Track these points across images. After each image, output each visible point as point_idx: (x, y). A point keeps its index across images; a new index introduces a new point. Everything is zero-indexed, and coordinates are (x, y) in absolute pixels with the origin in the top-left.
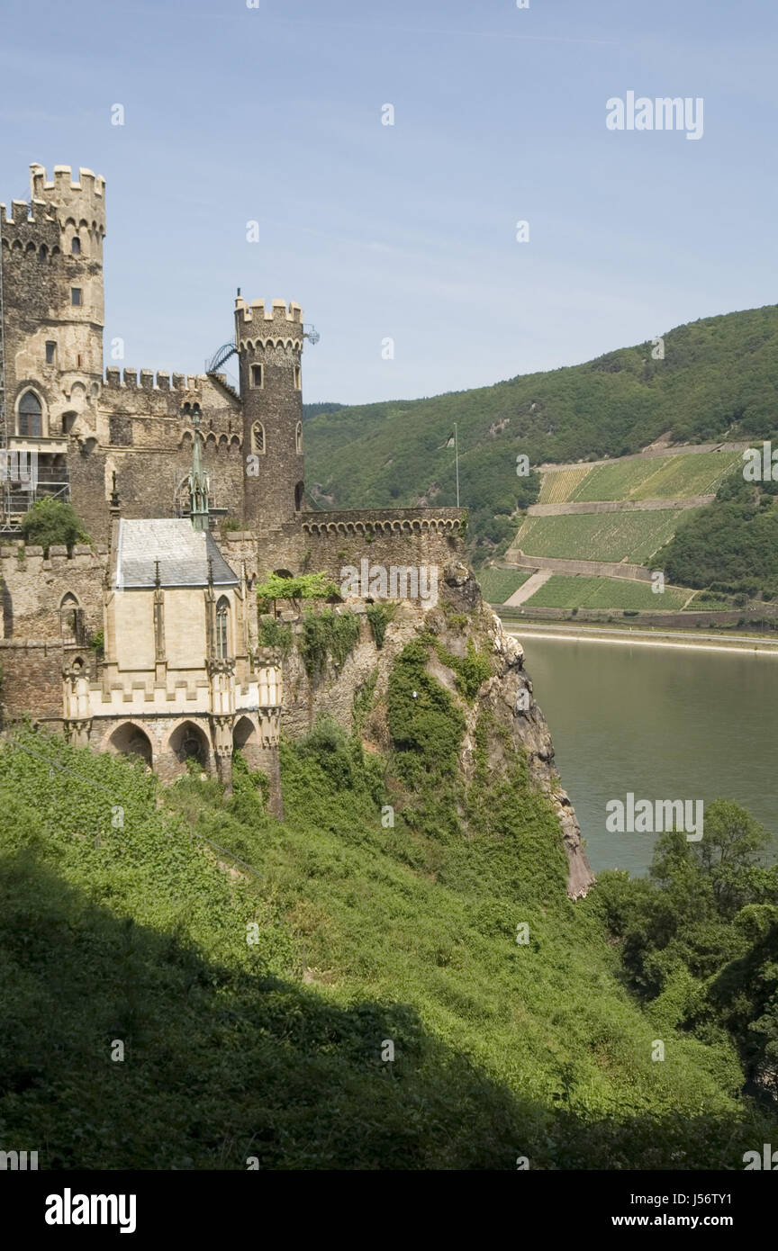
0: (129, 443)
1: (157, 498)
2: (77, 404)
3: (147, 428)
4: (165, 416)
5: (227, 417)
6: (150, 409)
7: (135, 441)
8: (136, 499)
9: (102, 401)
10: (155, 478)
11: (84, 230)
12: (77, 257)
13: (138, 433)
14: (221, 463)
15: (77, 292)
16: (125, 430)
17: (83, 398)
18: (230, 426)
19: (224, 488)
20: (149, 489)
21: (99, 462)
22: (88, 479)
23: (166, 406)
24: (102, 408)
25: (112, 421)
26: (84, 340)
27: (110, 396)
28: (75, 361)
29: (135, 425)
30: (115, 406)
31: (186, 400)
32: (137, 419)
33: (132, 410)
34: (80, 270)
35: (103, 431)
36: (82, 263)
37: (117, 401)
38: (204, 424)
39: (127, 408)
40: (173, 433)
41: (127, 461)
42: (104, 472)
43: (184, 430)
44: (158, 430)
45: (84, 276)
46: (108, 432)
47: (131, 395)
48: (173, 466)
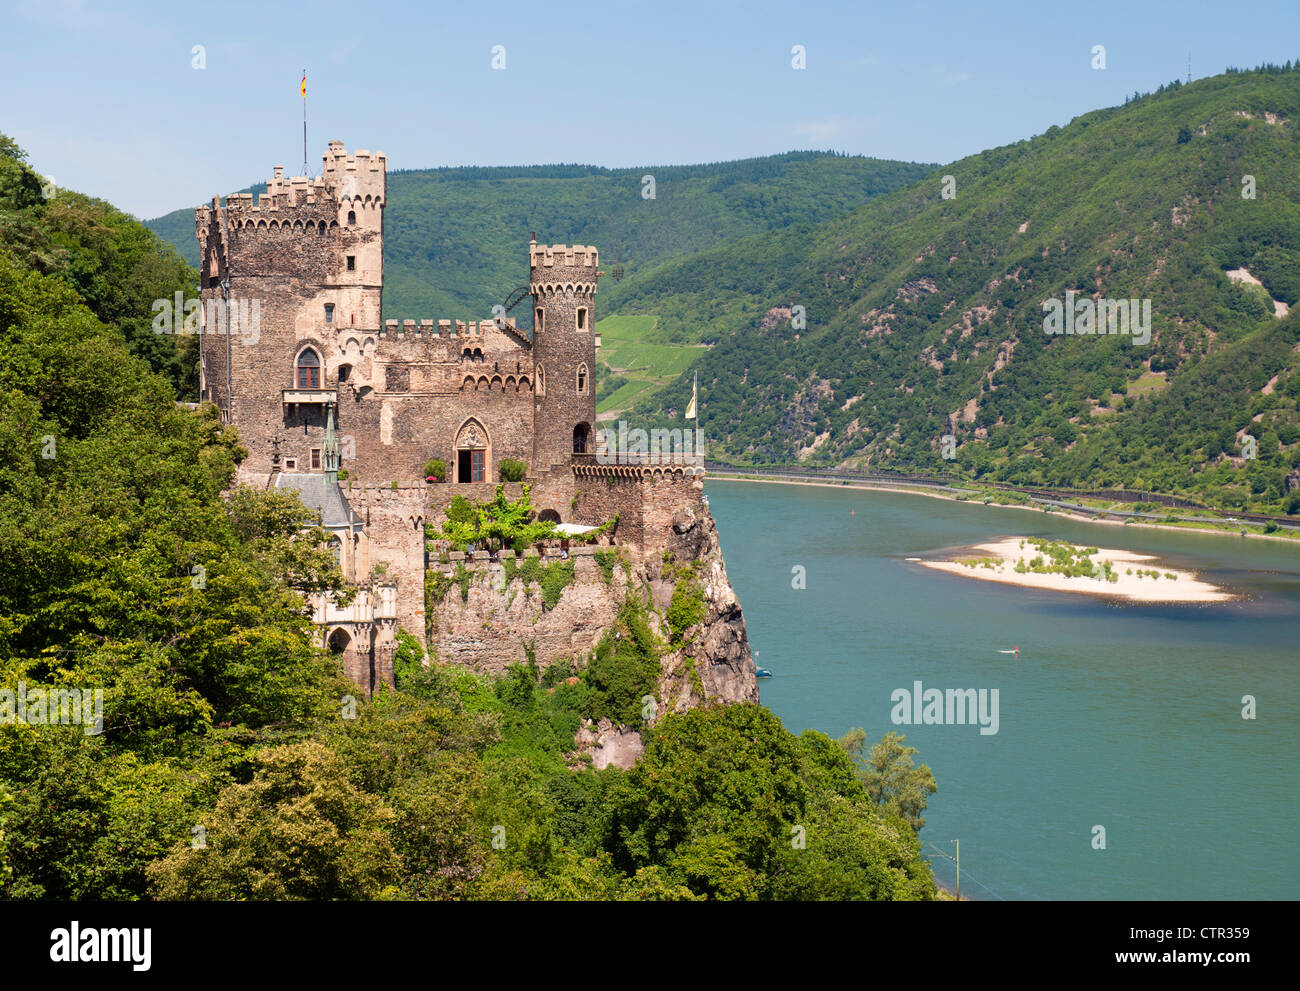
0: (406, 388)
1: (436, 439)
2: (352, 357)
3: (426, 374)
4: (445, 362)
5: (515, 359)
6: (429, 357)
7: (412, 387)
8: (413, 440)
9: (379, 352)
10: (434, 421)
11: (358, 204)
12: (351, 228)
13: (415, 380)
14: (509, 403)
15: (351, 260)
16: (402, 377)
17: (358, 352)
18: (518, 368)
19: (512, 427)
20: (427, 431)
21: (375, 408)
22: (364, 423)
23: (446, 352)
24: (379, 358)
25: (389, 370)
26: (357, 300)
27: (387, 347)
28: (349, 320)
29: (413, 372)
30: (392, 356)
31: (466, 345)
32: (415, 367)
33: (409, 358)
34: (355, 240)
35: (378, 380)
36: (356, 233)
37: (394, 352)
38: (488, 367)
39: (404, 357)
40: (454, 377)
41: (404, 405)
42: (379, 415)
43: (466, 374)
44: (437, 376)
45: (358, 245)
46: (385, 379)
47: (409, 345)
48: (454, 408)
